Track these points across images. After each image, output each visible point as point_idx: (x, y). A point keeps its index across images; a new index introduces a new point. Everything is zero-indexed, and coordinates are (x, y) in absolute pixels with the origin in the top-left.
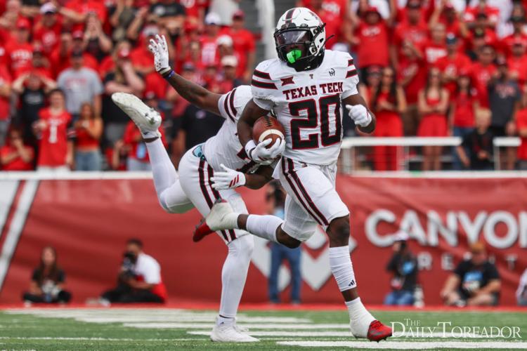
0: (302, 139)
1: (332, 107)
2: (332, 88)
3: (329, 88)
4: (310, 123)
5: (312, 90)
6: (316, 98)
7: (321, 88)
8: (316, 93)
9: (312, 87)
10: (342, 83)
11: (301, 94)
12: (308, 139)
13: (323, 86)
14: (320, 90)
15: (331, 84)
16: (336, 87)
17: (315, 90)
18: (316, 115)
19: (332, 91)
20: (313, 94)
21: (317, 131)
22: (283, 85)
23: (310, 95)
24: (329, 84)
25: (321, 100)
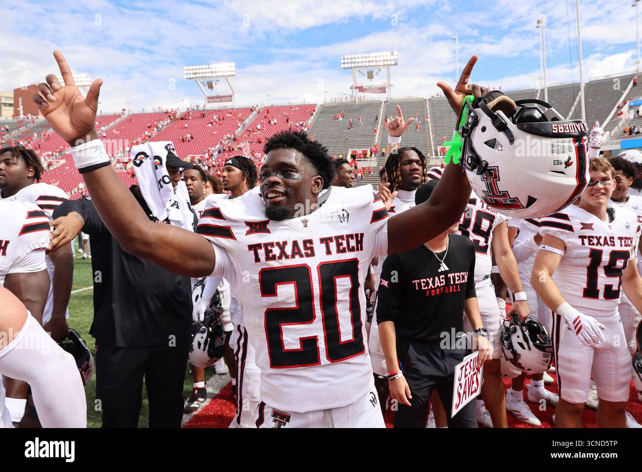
0: (286, 348)
1: (343, 284)
2: (345, 245)
3: (339, 245)
4: (302, 314)
5: (306, 248)
6: (313, 263)
7: (324, 245)
8: (313, 254)
9: (305, 242)
10: (362, 235)
11: (283, 254)
12: (297, 346)
13: (326, 241)
14: (320, 249)
15: (342, 237)
16: (353, 243)
17: (312, 249)
18: (311, 298)
19: (344, 251)
20: (307, 255)
21: (316, 329)
22: (248, 233)
23: (301, 256)
24: (337, 238)
25: (323, 267)
